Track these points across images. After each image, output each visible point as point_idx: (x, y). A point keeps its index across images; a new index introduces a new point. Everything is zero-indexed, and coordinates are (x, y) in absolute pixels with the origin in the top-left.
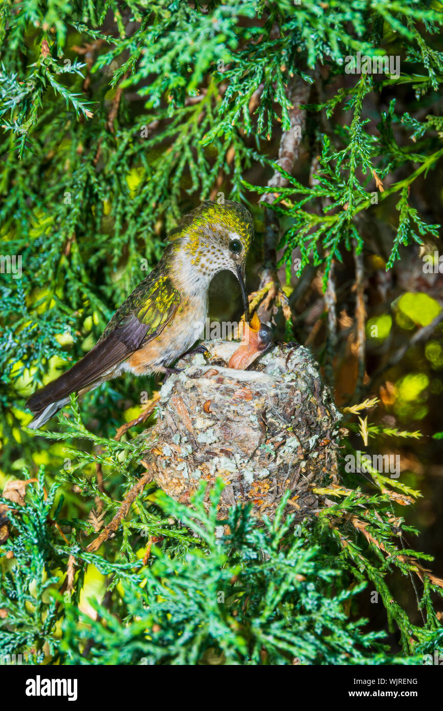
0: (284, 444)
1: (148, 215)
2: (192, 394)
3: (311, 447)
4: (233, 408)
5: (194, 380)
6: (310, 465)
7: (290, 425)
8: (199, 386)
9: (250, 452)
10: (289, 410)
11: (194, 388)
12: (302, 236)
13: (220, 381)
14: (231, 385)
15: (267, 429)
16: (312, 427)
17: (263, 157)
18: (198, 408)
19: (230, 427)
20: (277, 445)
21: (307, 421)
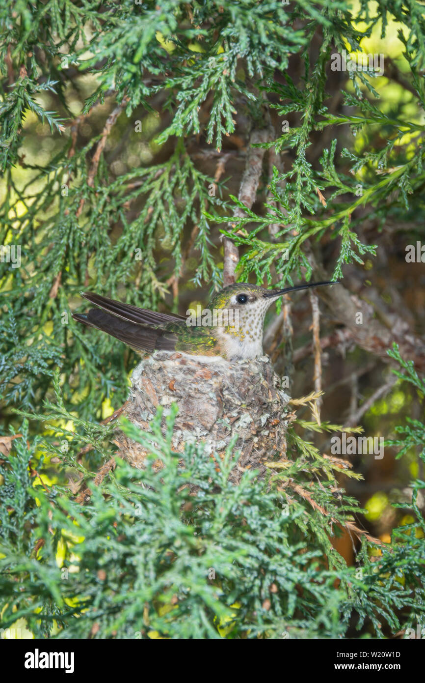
0: (238, 419)
1: (127, 264)
2: (159, 376)
3: (263, 424)
4: (194, 386)
5: (161, 362)
6: (261, 441)
7: (244, 402)
8: (165, 367)
9: (209, 425)
10: (244, 390)
11: (160, 369)
12: (257, 261)
13: (183, 362)
14: (192, 366)
15: (224, 405)
16: (264, 407)
17: (225, 203)
18: (163, 387)
19: (191, 403)
20: (233, 420)
21: (260, 400)
